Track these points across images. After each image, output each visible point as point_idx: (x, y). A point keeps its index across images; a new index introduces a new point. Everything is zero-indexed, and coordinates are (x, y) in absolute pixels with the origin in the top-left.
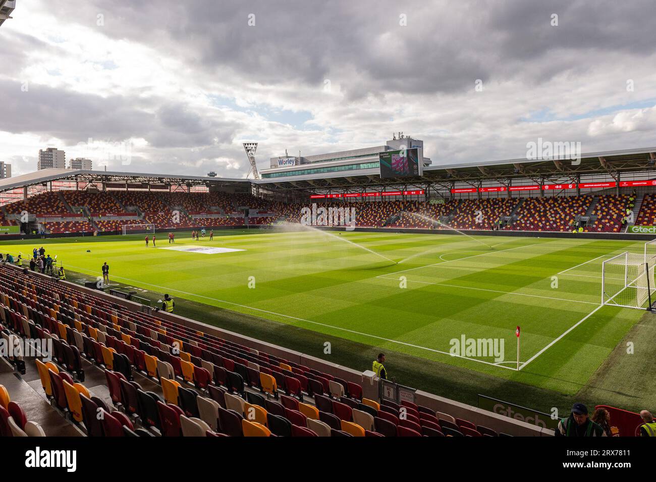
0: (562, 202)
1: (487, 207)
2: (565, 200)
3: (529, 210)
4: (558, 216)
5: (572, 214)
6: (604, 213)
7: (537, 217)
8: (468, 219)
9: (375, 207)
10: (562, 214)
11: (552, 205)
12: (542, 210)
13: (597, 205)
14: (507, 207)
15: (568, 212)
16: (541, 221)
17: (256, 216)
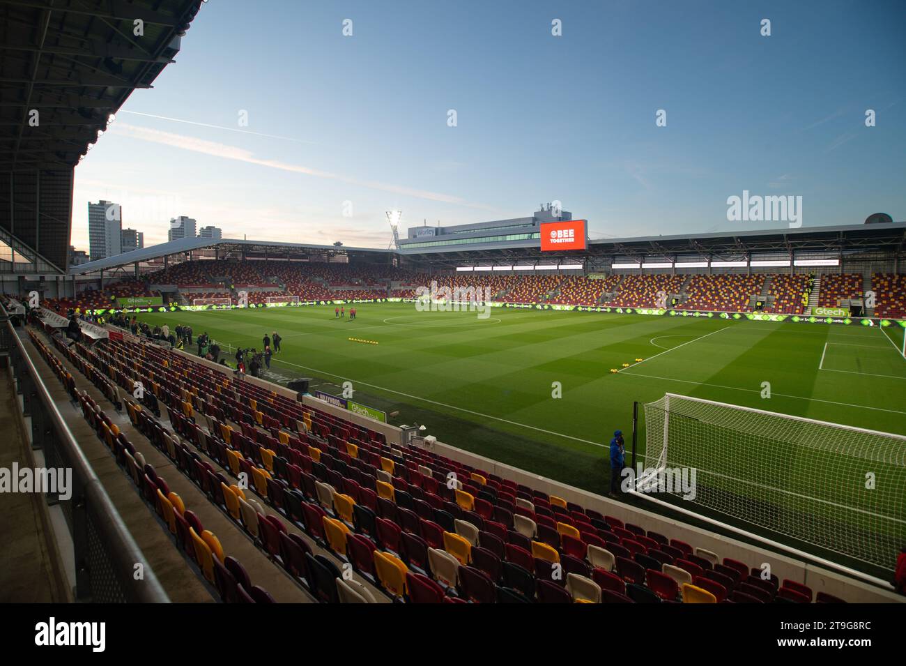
0: (733, 280)
1: (653, 284)
2: (736, 278)
3: (699, 288)
4: (732, 295)
5: (747, 293)
6: (781, 293)
7: (709, 296)
8: (634, 296)
9: (529, 282)
10: (735, 293)
11: (723, 284)
12: (713, 289)
13: (772, 284)
14: (674, 284)
15: (742, 291)
16: (714, 300)
17: (398, 288)
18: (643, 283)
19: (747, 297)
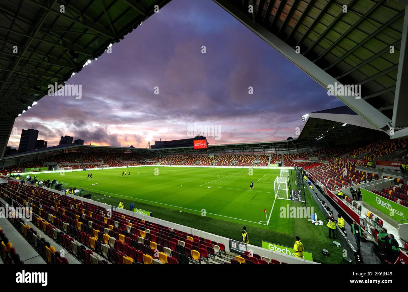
0: (249, 157)
3: (240, 159)
5: (252, 160)
7: (242, 161)
10: (249, 160)
12: (244, 159)
13: (259, 158)
16: (244, 163)
17: (149, 161)
19: (253, 162)
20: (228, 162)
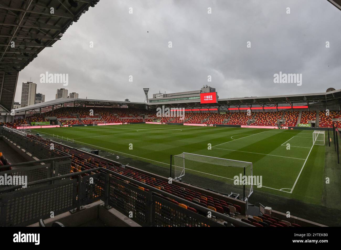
0: (271, 114)
1: (243, 116)
2: (273, 113)
3: (259, 117)
5: (276, 119)
6: (288, 119)
7: (263, 120)
8: (236, 121)
9: (197, 115)
10: (272, 119)
11: (268, 115)
12: (264, 117)
13: (285, 115)
14: (251, 116)
15: (274, 118)
16: (264, 121)
18: (239, 116)
19: (277, 120)
20: (244, 121)
